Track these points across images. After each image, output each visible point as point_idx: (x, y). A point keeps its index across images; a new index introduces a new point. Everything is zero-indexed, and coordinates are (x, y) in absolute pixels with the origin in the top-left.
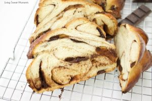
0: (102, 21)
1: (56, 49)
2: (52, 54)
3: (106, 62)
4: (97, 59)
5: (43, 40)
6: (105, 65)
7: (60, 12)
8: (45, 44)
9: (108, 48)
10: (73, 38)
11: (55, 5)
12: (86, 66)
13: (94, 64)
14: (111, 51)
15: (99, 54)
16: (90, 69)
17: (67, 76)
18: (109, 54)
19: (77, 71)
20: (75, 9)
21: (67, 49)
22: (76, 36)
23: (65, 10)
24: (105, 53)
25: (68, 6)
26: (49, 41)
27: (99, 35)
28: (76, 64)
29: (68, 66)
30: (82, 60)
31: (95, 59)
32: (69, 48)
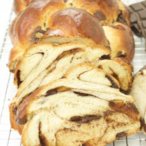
0: (111, 69)
1: (57, 106)
2: (53, 113)
3: (126, 121)
4: (112, 117)
5: (38, 95)
6: (125, 125)
7: (51, 62)
8: (41, 99)
9: (125, 102)
10: (77, 91)
11: (43, 54)
12: (100, 127)
13: (110, 125)
14: (129, 106)
15: (113, 111)
16: (105, 132)
17: (77, 141)
18: (127, 110)
19: (88, 134)
20: (72, 56)
21: (71, 106)
22: (80, 87)
23: (58, 59)
24: (122, 110)
25: (62, 52)
26: (46, 96)
27: (111, 84)
28: (86, 125)
29: (76, 128)
30: (93, 119)
31: (109, 116)
32: (74, 105)
